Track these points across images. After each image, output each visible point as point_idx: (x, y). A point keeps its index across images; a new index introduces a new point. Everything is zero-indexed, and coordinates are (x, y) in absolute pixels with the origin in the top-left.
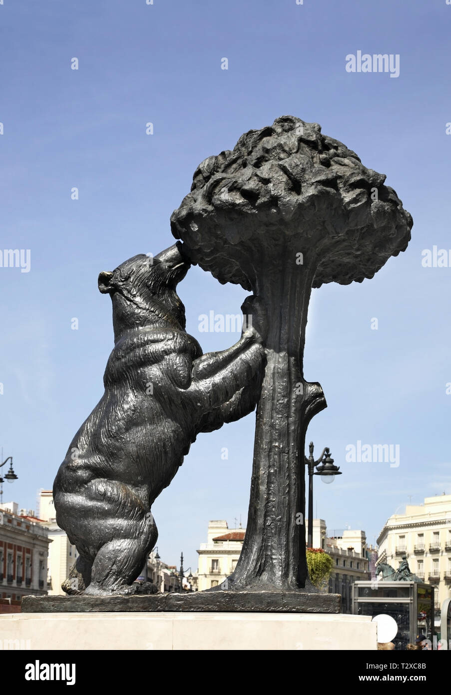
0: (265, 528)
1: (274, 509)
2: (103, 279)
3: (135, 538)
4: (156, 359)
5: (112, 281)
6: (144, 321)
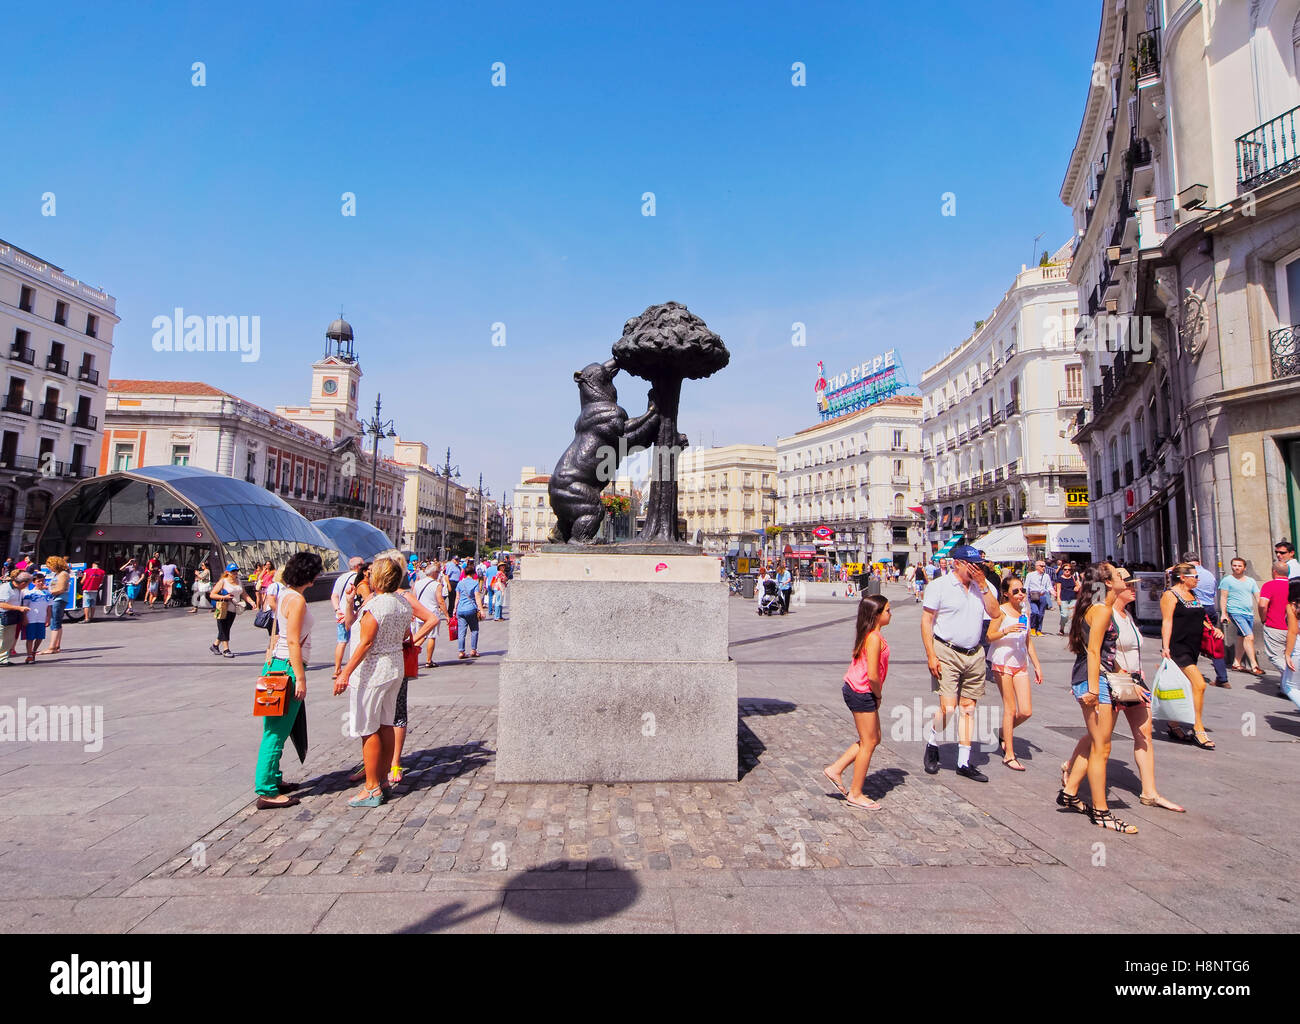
0: (659, 510)
2: (577, 375)
4: (606, 420)
5: (582, 376)
6: (599, 400)
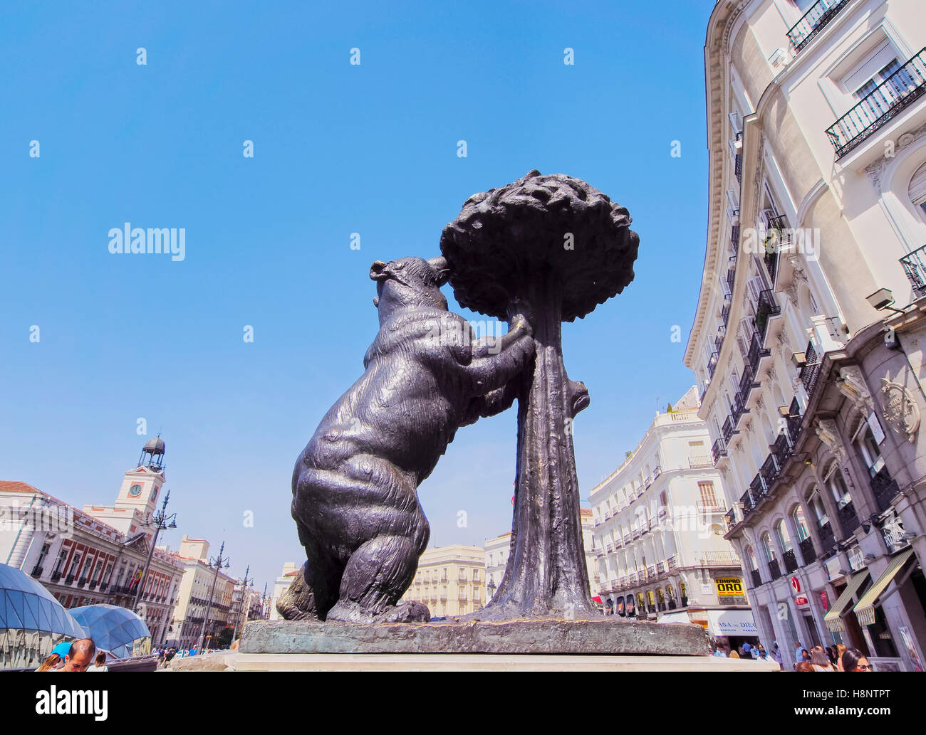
0: (551, 531)
1: (559, 509)
3: (407, 536)
5: (387, 269)
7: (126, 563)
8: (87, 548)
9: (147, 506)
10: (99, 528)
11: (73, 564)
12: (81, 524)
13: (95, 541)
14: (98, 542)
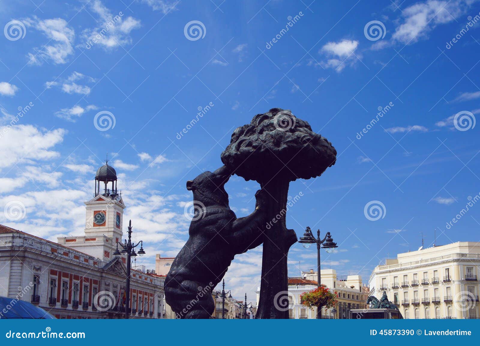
7: (109, 285)
8: (71, 275)
9: (114, 232)
10: (77, 257)
11: (63, 290)
12: (60, 255)
13: (77, 268)
14: (80, 269)
